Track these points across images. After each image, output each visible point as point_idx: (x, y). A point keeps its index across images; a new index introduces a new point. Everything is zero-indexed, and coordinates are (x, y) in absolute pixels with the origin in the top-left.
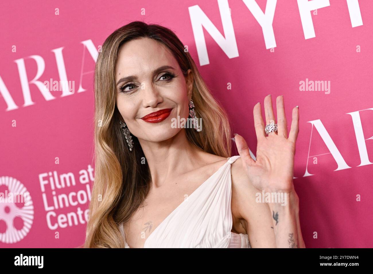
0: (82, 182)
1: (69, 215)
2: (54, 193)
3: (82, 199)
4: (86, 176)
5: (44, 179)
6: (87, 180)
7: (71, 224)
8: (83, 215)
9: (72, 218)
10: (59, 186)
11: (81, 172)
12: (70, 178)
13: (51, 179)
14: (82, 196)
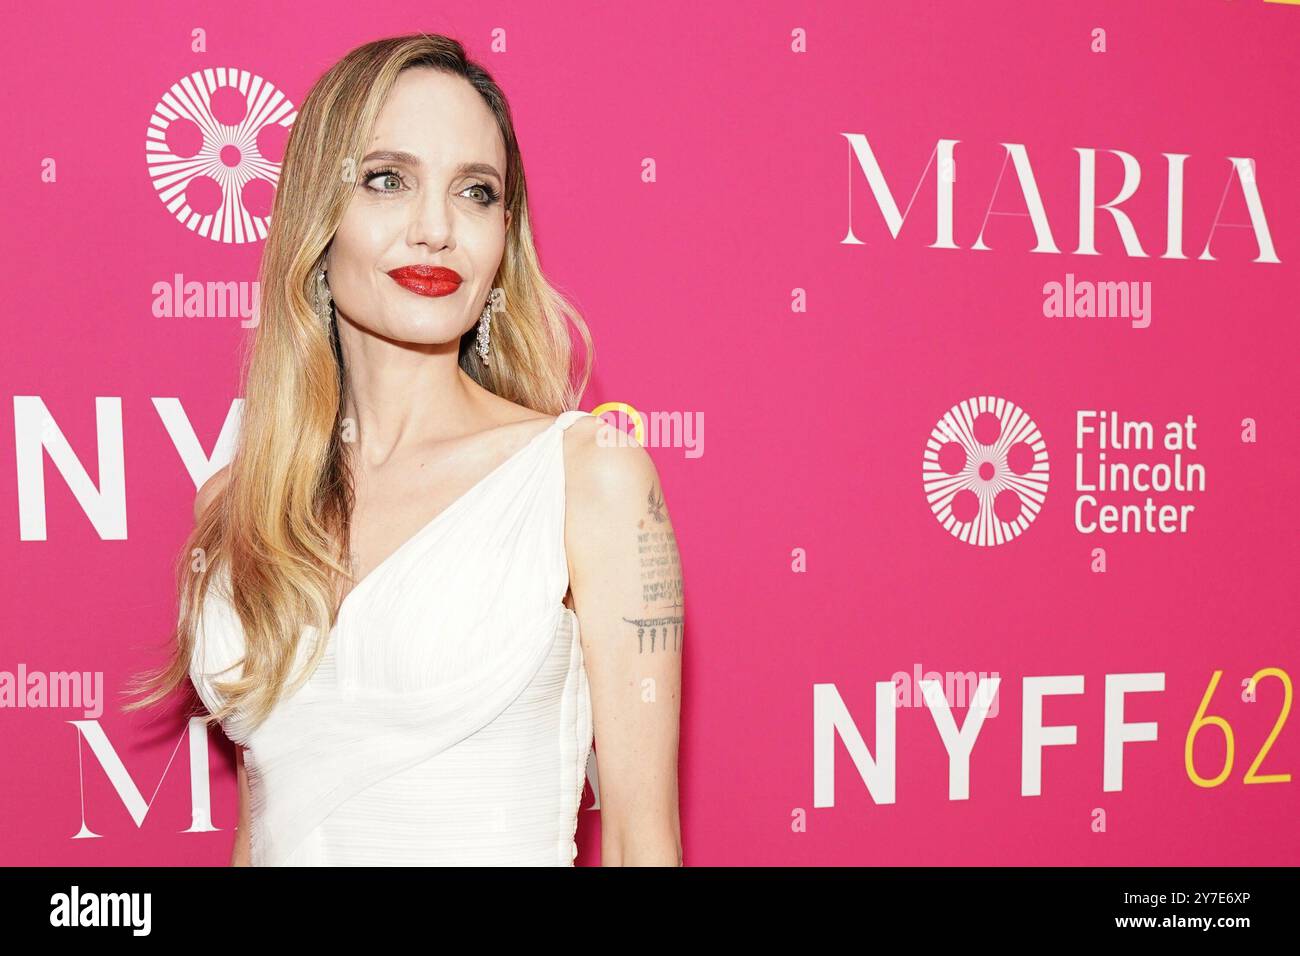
0: (1168, 446)
1: (1126, 510)
2: (1103, 456)
3: (1161, 481)
4: (1179, 436)
5: (1087, 422)
6: (1179, 445)
7: (1125, 529)
8: (1155, 515)
9: (1132, 515)
10: (1116, 445)
11: (1170, 426)
12: (1144, 431)
13: (1103, 425)
14: (1162, 474)
